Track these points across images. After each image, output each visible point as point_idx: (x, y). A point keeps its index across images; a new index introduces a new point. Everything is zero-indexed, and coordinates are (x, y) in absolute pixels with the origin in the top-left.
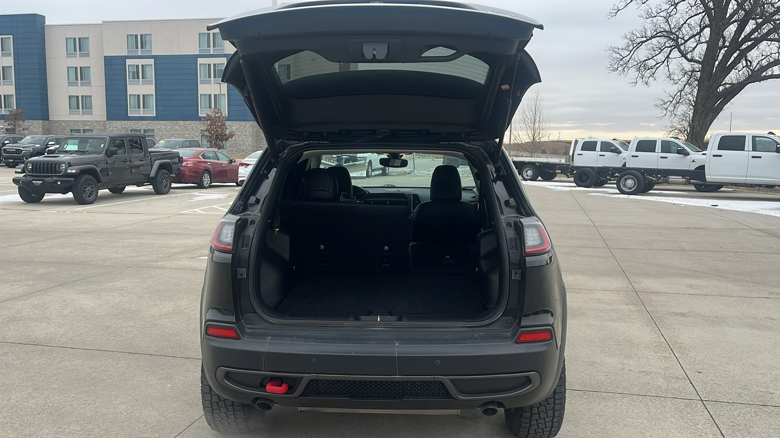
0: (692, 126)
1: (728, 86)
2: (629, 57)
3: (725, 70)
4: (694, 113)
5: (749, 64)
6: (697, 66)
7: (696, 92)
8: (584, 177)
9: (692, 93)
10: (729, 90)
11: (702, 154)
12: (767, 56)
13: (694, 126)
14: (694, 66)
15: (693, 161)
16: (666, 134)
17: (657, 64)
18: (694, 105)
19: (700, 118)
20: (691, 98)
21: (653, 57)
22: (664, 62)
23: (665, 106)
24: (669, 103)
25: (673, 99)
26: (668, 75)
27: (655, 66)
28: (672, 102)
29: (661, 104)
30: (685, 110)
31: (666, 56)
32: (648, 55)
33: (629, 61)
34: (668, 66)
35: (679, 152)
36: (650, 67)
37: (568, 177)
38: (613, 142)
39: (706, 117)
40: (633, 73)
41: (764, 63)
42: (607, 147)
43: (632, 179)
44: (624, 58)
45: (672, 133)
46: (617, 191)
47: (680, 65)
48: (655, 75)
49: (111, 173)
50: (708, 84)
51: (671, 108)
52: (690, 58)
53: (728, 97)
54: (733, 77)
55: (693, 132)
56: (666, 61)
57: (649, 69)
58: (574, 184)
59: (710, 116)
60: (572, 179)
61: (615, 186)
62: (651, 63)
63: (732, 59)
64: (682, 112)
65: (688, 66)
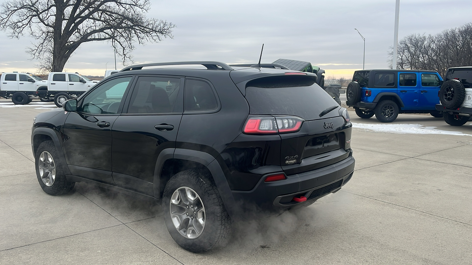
0: (53, 66)
1: (72, 43)
2: (8, 18)
3: (68, 33)
4: (53, 58)
5: (79, 31)
6: (51, 29)
7: (53, 45)
8: (19, 98)
9: (50, 45)
10: (73, 45)
11: (93, 82)
12: (89, 27)
13: (55, 65)
14: (49, 29)
15: (89, 86)
16: (38, 70)
17: (23, 25)
18: (53, 52)
19: (58, 61)
20: (51, 49)
21: (23, 20)
22: (27, 24)
23: (33, 52)
24: (35, 51)
25: (38, 48)
26: (31, 33)
27: (22, 26)
28: (37, 50)
29: (30, 51)
31: (29, 21)
32: (19, 19)
33: (7, 21)
34: (30, 27)
37: (7, 98)
39: (61, 60)
40: (9, 30)
41: (89, 31)
43: (64, 97)
44: (4, 19)
45: (42, 70)
46: (55, 106)
47: (39, 27)
48: (23, 32)
50: (60, 40)
51: (37, 54)
52: (47, 24)
53: (72, 49)
54: (73, 38)
55: (55, 69)
56: (29, 24)
57: (18, 28)
58: (13, 103)
59: (63, 60)
62: (20, 24)
63: (71, 27)
64: (47, 57)
65: (44, 28)
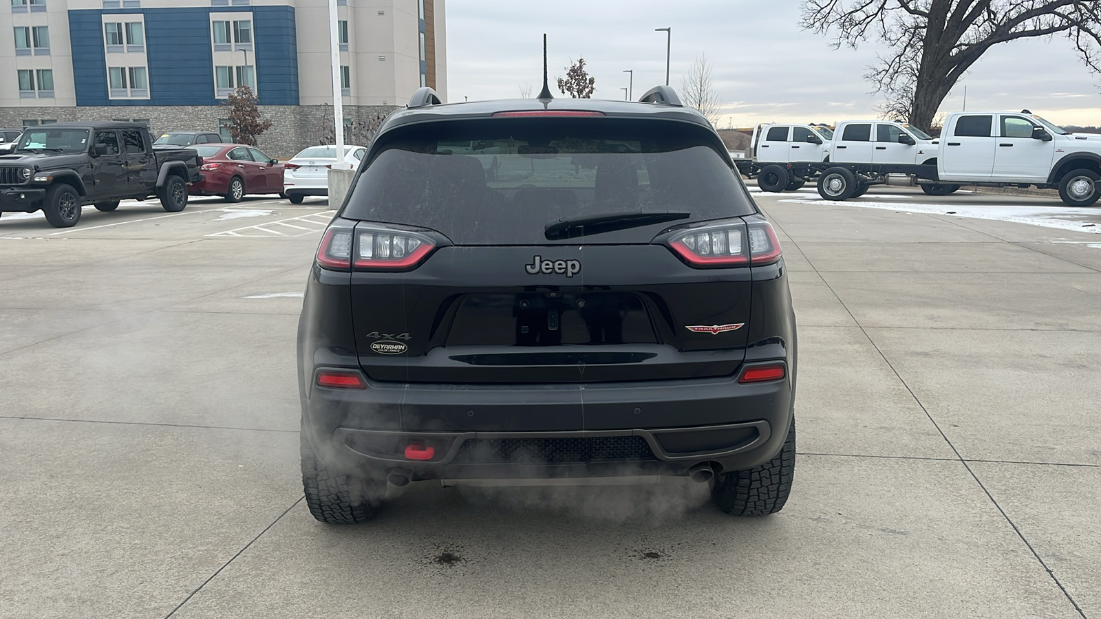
0: (915, 105)
1: (964, 48)
2: (829, 7)
3: (961, 25)
4: (917, 87)
5: (992, 16)
6: (923, 20)
7: (921, 57)
8: (772, 178)
9: (914, 60)
10: (965, 53)
11: (933, 143)
12: (1017, 5)
13: (918, 105)
14: (918, 20)
15: (921, 153)
16: (880, 116)
17: (868, 17)
18: (917, 75)
19: (926, 93)
20: (914, 66)
21: (863, 7)
22: (876, 14)
23: (879, 77)
24: (884, 73)
25: (890, 66)
26: (883, 33)
27: (864, 20)
28: (887, 71)
29: (873, 74)
30: (906, 82)
31: (880, 6)
32: (856, 4)
33: (829, 13)
34: (882, 20)
35: (901, 140)
36: (857, 22)
37: (750, 178)
38: (810, 128)
39: (934, 92)
40: (834, 30)
41: (1013, 14)
42: (803, 135)
43: (839, 178)
44: (822, 9)
45: (888, 116)
46: (819, 196)
47: (898, 19)
48: (865, 33)
49: (98, 181)
50: (937, 45)
51: (887, 80)
52: (913, 9)
53: (964, 64)
54: (970, 35)
55: (916, 113)
56: (880, 13)
57: (856, 25)
58: (759, 189)
59: (939, 91)
60: (756, 181)
61: (816, 189)
62: (859, 16)
63: (970, 9)
64: (902, 85)
65: (909, 20)
